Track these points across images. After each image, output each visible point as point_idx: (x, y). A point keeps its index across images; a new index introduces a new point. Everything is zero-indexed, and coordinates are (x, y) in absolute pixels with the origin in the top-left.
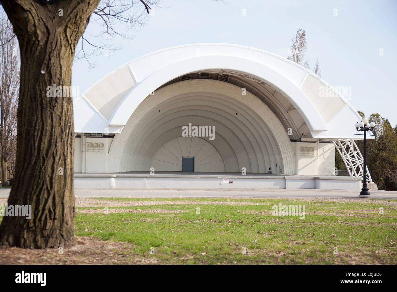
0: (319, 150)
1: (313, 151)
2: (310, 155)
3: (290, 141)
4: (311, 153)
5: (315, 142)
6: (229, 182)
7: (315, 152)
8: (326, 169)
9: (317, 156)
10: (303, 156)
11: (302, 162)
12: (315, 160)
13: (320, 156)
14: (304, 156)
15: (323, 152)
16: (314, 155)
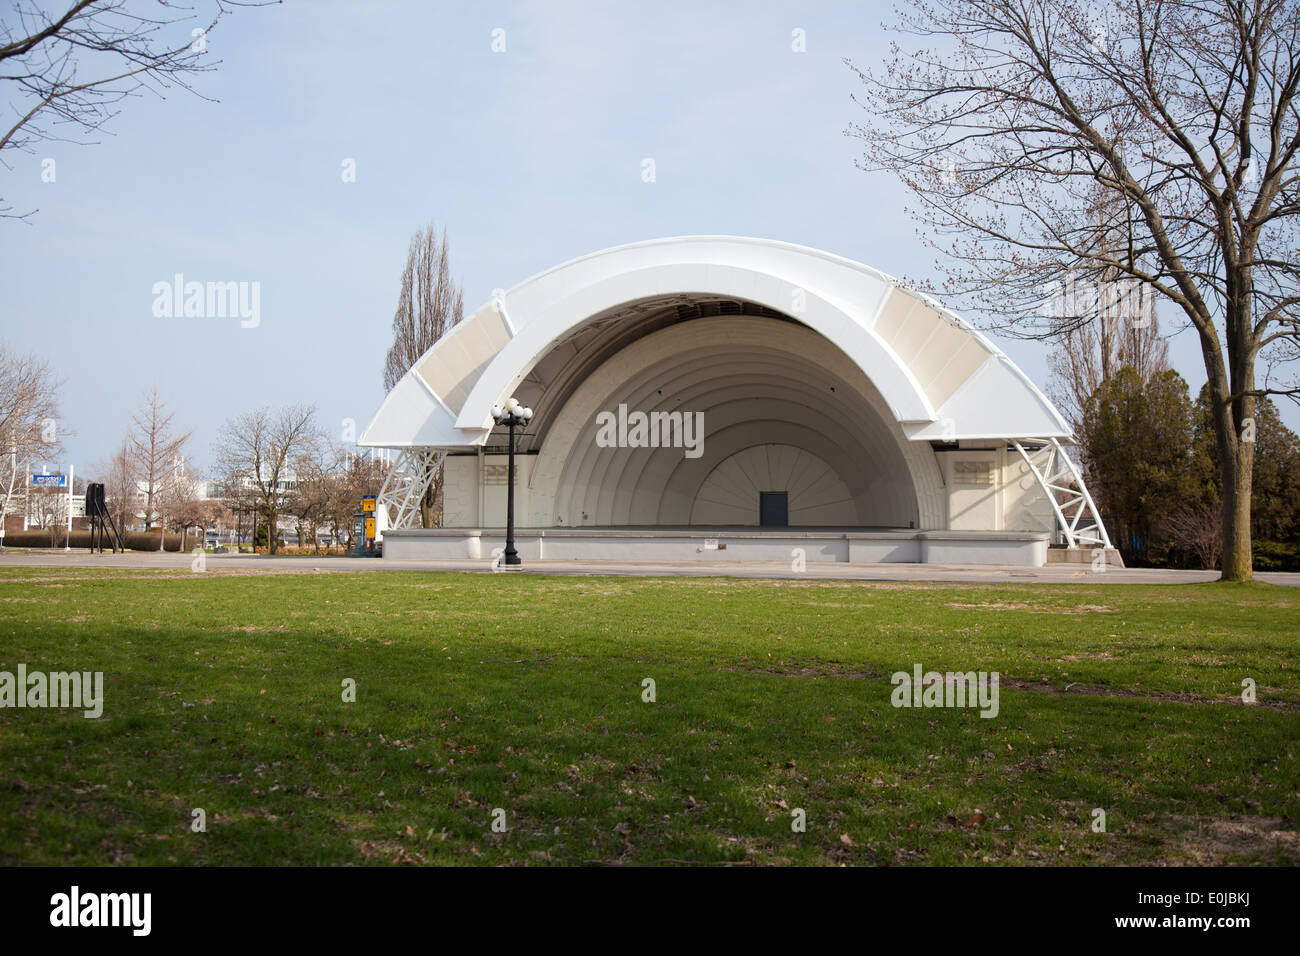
0: (1005, 469)
1: (987, 471)
2: (978, 482)
3: (932, 449)
4: (983, 476)
5: (994, 449)
6: (716, 547)
7: (996, 473)
8: (1029, 515)
9: (1000, 483)
10: (963, 483)
11: (960, 499)
12: (994, 493)
13: (1011, 483)
14: (965, 484)
15: (1019, 474)
16: (991, 482)
